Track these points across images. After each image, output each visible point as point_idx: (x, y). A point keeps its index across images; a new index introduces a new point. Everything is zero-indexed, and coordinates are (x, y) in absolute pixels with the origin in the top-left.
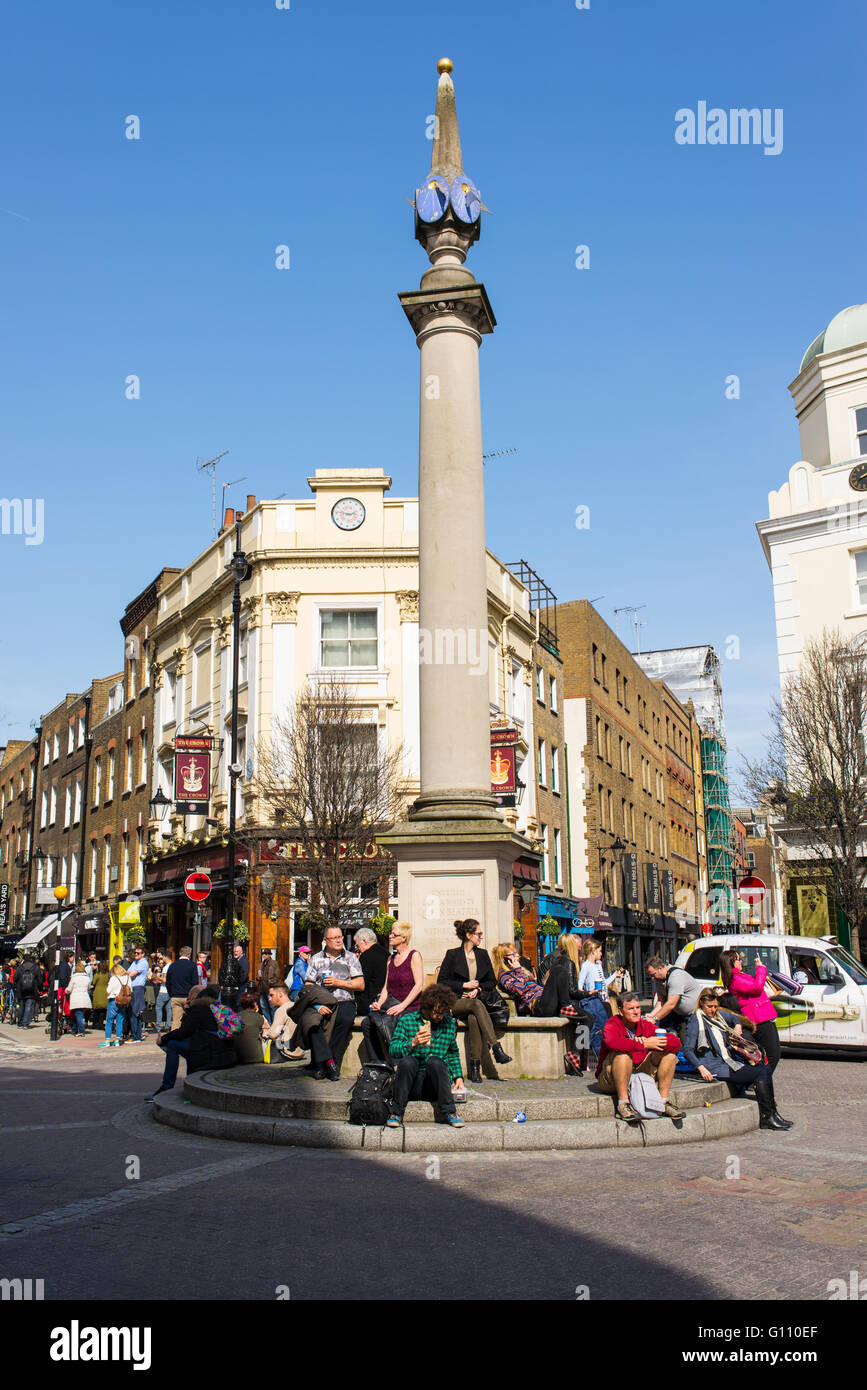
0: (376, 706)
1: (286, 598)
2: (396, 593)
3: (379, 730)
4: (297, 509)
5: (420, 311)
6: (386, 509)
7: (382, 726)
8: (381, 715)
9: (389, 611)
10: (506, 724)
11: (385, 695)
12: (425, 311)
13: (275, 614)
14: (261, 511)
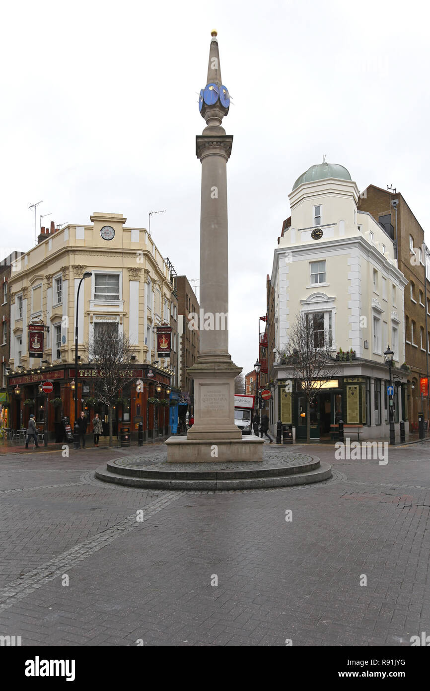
0: (119, 315)
1: (80, 267)
2: (128, 268)
3: (119, 325)
4: (85, 229)
5: (205, 145)
6: (124, 232)
7: (121, 323)
8: (121, 319)
9: (124, 276)
10: (167, 325)
11: (122, 311)
12: (207, 145)
13: (75, 274)
14: (69, 229)
